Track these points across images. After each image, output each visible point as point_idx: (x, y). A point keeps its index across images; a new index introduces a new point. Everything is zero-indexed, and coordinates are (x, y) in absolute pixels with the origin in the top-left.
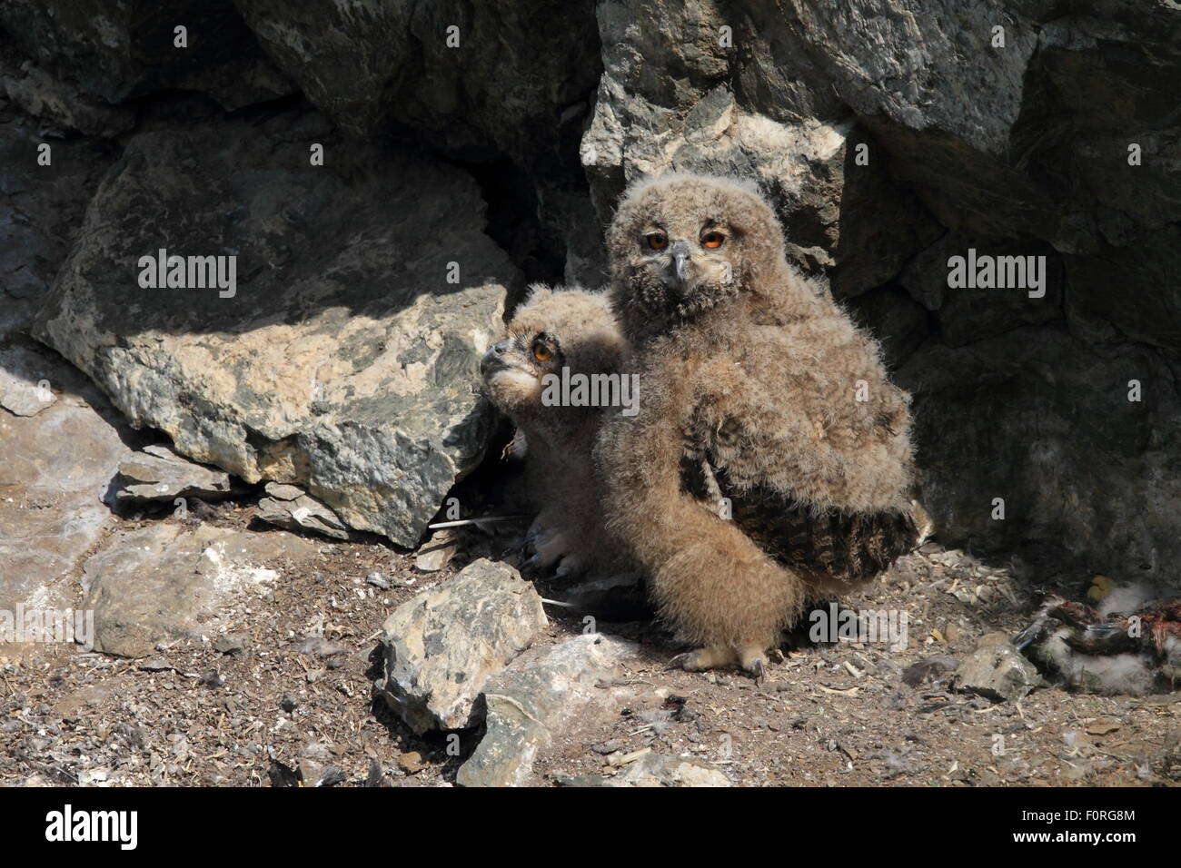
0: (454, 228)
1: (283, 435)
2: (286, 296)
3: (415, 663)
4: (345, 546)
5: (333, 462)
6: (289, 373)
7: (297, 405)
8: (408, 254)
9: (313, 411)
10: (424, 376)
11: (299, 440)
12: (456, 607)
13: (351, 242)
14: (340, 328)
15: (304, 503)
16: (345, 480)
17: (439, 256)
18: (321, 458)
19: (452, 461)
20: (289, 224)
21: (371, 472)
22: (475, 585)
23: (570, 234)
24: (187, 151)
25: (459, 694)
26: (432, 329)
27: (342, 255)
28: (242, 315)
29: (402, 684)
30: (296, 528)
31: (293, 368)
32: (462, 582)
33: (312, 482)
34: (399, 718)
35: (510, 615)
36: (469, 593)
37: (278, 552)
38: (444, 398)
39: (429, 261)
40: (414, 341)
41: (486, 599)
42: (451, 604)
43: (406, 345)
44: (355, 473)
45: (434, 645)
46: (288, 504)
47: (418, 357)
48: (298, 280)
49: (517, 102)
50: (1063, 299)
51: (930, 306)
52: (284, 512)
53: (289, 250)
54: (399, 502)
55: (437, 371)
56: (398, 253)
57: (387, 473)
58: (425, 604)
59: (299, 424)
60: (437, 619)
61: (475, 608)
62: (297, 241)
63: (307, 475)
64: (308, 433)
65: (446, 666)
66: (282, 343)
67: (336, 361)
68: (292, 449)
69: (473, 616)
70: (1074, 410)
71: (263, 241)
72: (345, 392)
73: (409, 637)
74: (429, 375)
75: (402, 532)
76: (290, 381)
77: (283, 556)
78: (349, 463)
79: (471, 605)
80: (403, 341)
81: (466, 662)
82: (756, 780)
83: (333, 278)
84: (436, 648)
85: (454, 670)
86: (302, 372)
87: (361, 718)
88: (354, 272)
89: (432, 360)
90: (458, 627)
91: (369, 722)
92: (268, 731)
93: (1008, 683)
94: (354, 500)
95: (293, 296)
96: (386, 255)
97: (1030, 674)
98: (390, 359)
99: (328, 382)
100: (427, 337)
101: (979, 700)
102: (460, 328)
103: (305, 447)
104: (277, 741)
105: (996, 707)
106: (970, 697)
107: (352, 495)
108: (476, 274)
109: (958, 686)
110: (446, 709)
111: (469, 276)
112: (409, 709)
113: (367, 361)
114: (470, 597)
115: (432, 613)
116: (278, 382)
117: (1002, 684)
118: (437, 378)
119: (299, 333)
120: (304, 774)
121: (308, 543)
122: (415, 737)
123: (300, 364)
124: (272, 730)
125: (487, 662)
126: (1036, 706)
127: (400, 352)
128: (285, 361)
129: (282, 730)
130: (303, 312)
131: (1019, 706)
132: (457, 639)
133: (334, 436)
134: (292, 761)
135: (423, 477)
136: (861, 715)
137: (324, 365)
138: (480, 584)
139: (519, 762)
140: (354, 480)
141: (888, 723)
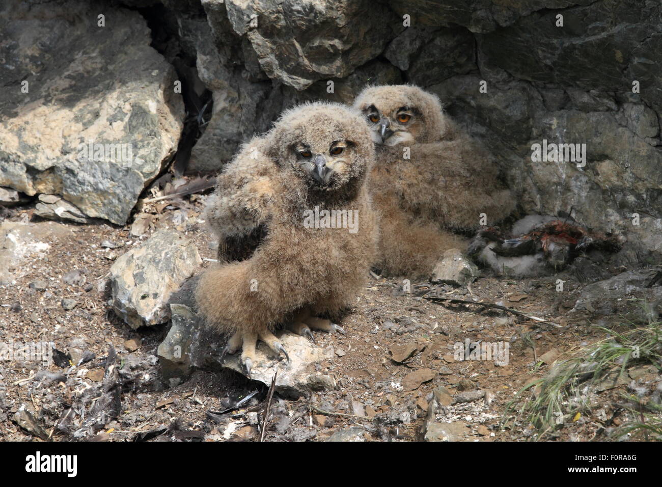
0: (132, 45)
1: (46, 167)
2: (42, 90)
3: (130, 289)
4: (85, 227)
5: (75, 180)
6: (47, 133)
7: (53, 150)
8: (109, 61)
9: (62, 153)
10: (122, 128)
11: (55, 169)
12: (150, 256)
13: (77, 57)
14: (74, 106)
15: (61, 205)
16: (82, 190)
17: (126, 61)
18: (69, 178)
19: (141, 175)
20: (41, 50)
21: (96, 184)
22: (160, 243)
23: (198, 43)
25: (155, 305)
26: (125, 102)
27: (72, 64)
28: (19, 102)
29: (123, 302)
30: (57, 219)
31: (49, 130)
32: (152, 242)
33: (64, 193)
34: (123, 321)
35: (181, 258)
36: (156, 248)
37: (49, 233)
38: (135, 140)
39: (121, 64)
40: (116, 109)
41: (166, 251)
42: (147, 255)
43: (111, 112)
44: (88, 186)
45: (139, 278)
46: (52, 205)
47: (119, 118)
48: (48, 80)
50: (477, 58)
51: (402, 68)
52: (50, 211)
53: (42, 64)
54: (114, 201)
55: (130, 125)
56: (103, 61)
57: (106, 184)
58: (133, 256)
59: (55, 161)
60: (140, 263)
61: (161, 256)
62: (47, 59)
63: (61, 188)
64: (60, 165)
65: (146, 290)
66: (42, 116)
67: (73, 123)
68: (52, 174)
69: (160, 261)
70: (487, 121)
71: (28, 60)
72: (79, 140)
73: (125, 275)
74: (125, 127)
75: (116, 217)
76: (48, 137)
77: (51, 235)
78: (84, 180)
79: (159, 255)
80: (109, 110)
81: (158, 286)
82: (325, 340)
83: (68, 78)
84: (141, 280)
85: (151, 292)
86: (55, 131)
87: (102, 322)
88: (79, 73)
89: (126, 119)
90: (152, 268)
91: (106, 324)
92: (50, 334)
93: (462, 276)
94: (89, 200)
95: (46, 89)
96: (96, 63)
97: (474, 270)
98: (102, 121)
99: (69, 136)
100: (122, 107)
101: (447, 287)
102: (141, 100)
103: (59, 173)
104: (56, 338)
105: (456, 290)
106: (442, 286)
107: (87, 198)
108: (147, 69)
109: (434, 280)
110: (148, 314)
111: (143, 71)
112: (128, 315)
113: (90, 123)
114: (157, 250)
115: (137, 261)
116: (42, 138)
117: (459, 277)
118: (130, 129)
119: (51, 110)
120: (72, 356)
121: (65, 227)
122: (133, 331)
123: (53, 127)
124: (52, 333)
125: (170, 286)
126: (479, 288)
127: (108, 116)
128: (44, 126)
129: (59, 332)
130: (52, 98)
131: (469, 289)
132: (152, 274)
133: (75, 166)
134: (65, 349)
135: (126, 185)
136: (381, 300)
137: (67, 127)
138: (162, 242)
139: (192, 340)
140: (87, 189)
141: (397, 304)
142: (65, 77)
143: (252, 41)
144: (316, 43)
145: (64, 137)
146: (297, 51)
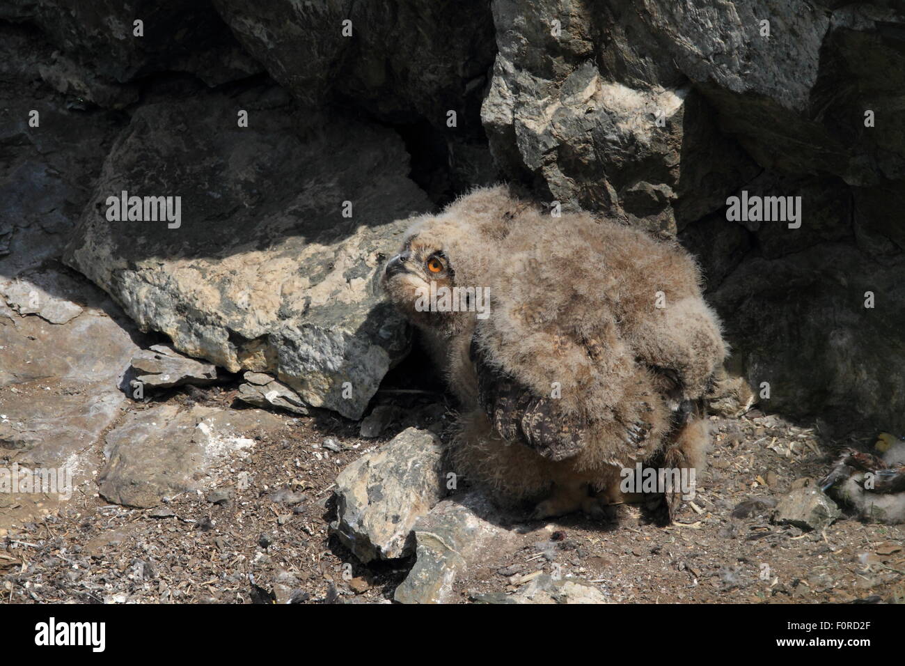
0: (385, 175)
1: (257, 335)
2: (257, 229)
3: (361, 508)
4: (305, 420)
5: (296, 355)
6: (260, 288)
7: (267, 312)
8: (350, 195)
9: (279, 316)
10: (364, 288)
11: (269, 339)
12: (391, 465)
13: (306, 186)
14: (299, 253)
15: (274, 387)
16: (305, 369)
17: (374, 196)
18: (286, 352)
19: (386, 353)
20: (258, 173)
21: (324, 362)
22: (406, 448)
23: (474, 177)
24: (180, 119)
25: (395, 532)
26: (369, 252)
27: (300, 197)
28: (224, 244)
29: (351, 525)
30: (268, 407)
31: (263, 284)
32: (396, 445)
33: (280, 371)
34: (349, 551)
35: (433, 470)
36: (401, 454)
37: (255, 425)
38: (380, 305)
39: (366, 200)
40: (356, 261)
41: (415, 458)
42: (388, 462)
43: (350, 265)
44: (312, 363)
45: (375, 494)
46: (262, 388)
47: (360, 273)
48: (266, 216)
49: (432, 77)
50: (853, 220)
51: (751, 228)
52: (259, 394)
53: (259, 193)
54: (346, 386)
55: (374, 284)
56: (343, 194)
57: (337, 363)
58: (368, 463)
59: (269, 327)
60: (377, 474)
61: (406, 465)
62: (266, 186)
63: (276, 365)
64: (276, 333)
65: (384, 510)
66: (255, 264)
67: (297, 278)
68: (264, 345)
69: (405, 472)
71: (239, 187)
72: (304, 301)
73: (356, 489)
74: (367, 287)
75: (348, 409)
76: (261, 293)
77: (258, 428)
78: (308, 356)
79: (403, 463)
80: (347, 262)
81: (400, 507)
82: (623, 593)
83: (294, 214)
84: (377, 496)
85: (391, 514)
86: (271, 287)
87: (320, 551)
88: (309, 209)
89: (370, 276)
90: (394, 480)
91: (326, 554)
92: (249, 563)
93: (815, 516)
94: (312, 384)
95: (263, 228)
96: (334, 196)
97: (832, 509)
98: (338, 276)
99: (291, 294)
100: (366, 258)
101: (793, 530)
102: (392, 251)
103: (274, 344)
104: (256, 570)
105: (806, 535)
106: (787, 528)
107: (310, 380)
108: (403, 209)
109: (777, 519)
110: (385, 544)
111: (398, 211)
112: (357, 544)
113: (320, 278)
114: (402, 457)
115: (373, 470)
116: (253, 295)
117: (810, 517)
118: (374, 290)
119: (267, 257)
120: (277, 595)
121: (277, 418)
122: (362, 565)
123: (269, 280)
124: (252, 562)
125: (416, 506)
126: (838, 533)
127: (345, 270)
128: (257, 278)
129: (260, 561)
130: (271, 240)
131: (824, 534)
132: (393, 490)
133: (296, 335)
134: (268, 585)
135: (364, 366)
136: (704, 542)
137: (288, 281)
138: (410, 447)
139: (442, 583)
140: (311, 368)
141: (724, 548)
142: (290, 213)
143: (549, 179)
144: (636, 188)
145: (283, 295)
146: (608, 196)
